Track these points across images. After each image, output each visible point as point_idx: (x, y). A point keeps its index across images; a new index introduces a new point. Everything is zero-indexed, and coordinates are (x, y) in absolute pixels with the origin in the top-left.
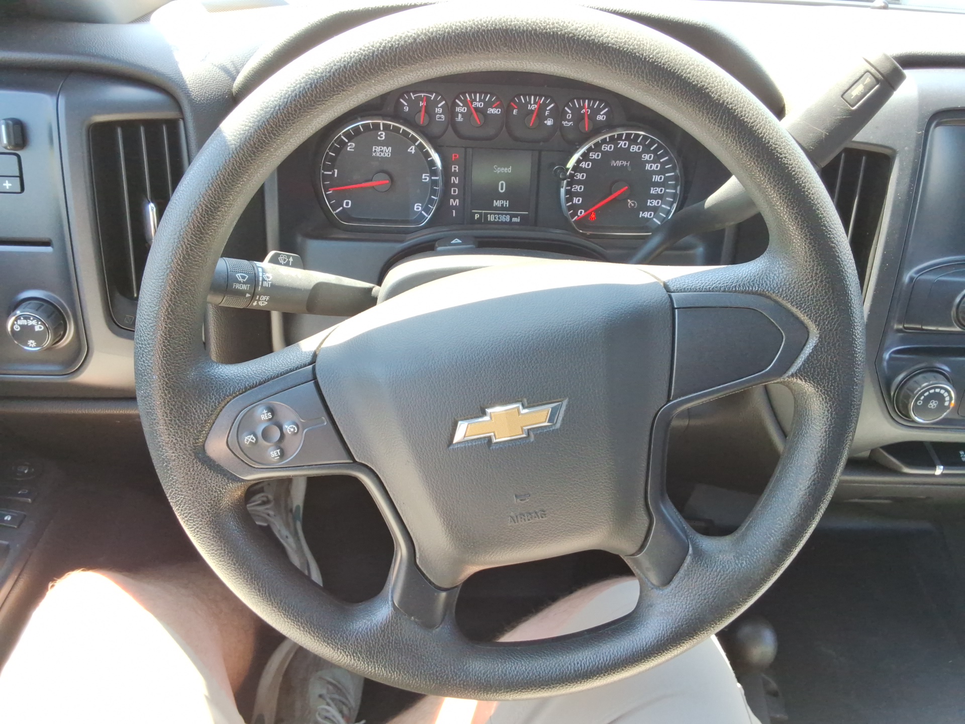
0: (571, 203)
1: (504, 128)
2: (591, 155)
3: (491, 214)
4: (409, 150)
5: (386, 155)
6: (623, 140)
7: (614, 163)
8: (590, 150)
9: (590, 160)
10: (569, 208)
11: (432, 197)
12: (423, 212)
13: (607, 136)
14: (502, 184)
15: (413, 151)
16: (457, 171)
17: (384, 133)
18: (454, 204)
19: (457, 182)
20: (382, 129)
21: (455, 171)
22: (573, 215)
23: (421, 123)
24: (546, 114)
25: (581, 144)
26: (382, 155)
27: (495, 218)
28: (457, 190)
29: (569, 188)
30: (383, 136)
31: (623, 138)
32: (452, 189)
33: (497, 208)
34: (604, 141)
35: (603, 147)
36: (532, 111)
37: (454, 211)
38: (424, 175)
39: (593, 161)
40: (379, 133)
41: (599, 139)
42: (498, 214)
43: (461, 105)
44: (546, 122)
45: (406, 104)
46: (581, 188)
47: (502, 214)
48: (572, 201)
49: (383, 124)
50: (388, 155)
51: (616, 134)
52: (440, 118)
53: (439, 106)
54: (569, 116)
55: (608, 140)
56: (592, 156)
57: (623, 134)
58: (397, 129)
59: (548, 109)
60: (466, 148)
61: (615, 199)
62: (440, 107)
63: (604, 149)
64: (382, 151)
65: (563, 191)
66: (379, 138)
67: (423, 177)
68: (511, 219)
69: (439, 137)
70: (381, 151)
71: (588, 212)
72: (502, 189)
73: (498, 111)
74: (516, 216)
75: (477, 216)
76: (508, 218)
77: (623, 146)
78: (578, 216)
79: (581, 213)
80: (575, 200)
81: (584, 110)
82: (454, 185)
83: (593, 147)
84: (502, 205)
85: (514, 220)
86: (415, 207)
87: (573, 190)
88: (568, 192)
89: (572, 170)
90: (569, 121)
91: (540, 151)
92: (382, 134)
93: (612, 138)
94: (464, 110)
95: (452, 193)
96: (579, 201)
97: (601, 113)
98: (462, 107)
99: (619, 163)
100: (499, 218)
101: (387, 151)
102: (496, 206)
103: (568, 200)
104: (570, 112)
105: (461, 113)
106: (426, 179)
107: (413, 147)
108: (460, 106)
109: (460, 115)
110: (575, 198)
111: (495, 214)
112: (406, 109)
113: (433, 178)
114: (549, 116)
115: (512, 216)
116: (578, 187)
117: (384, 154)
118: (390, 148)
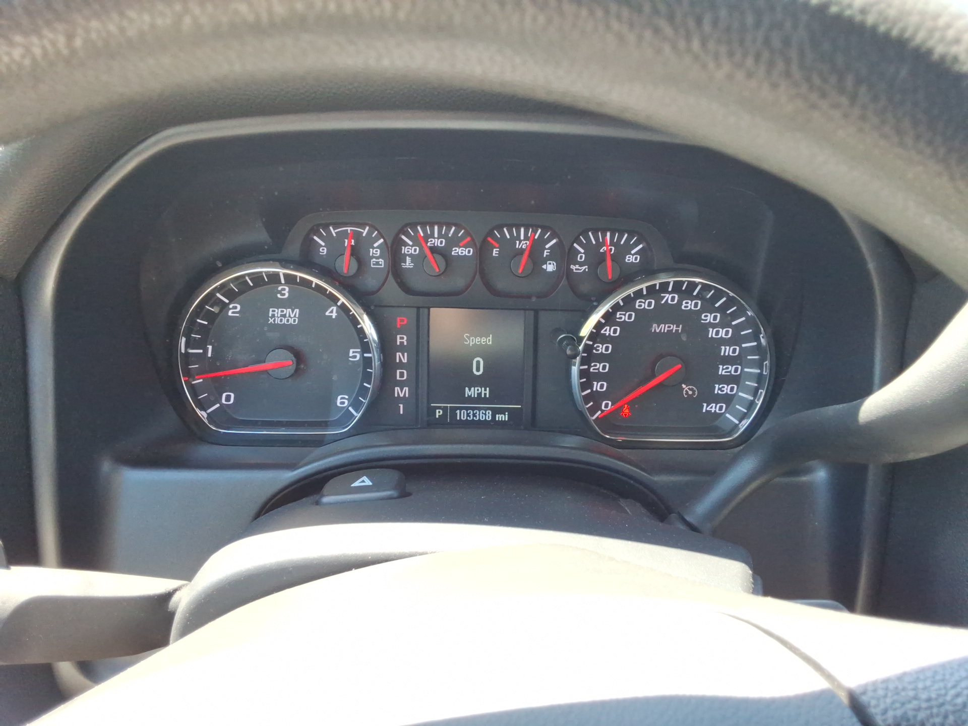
0: (589, 391)
1: (478, 277)
2: (618, 316)
3: (461, 409)
4: (327, 314)
5: (291, 321)
6: (670, 293)
7: (656, 328)
8: (616, 308)
9: (619, 324)
10: (587, 399)
11: (365, 384)
12: (350, 409)
13: (644, 286)
14: (478, 363)
15: (334, 315)
16: (405, 344)
17: (287, 289)
18: (402, 395)
19: (405, 360)
20: (283, 281)
21: (402, 343)
22: (593, 411)
23: (345, 271)
24: (545, 254)
25: (601, 298)
26: (284, 321)
27: (468, 415)
28: (405, 372)
29: (586, 367)
30: (286, 292)
31: (670, 289)
32: (398, 371)
33: (470, 400)
34: (639, 294)
35: (637, 304)
36: (521, 251)
37: (401, 406)
38: (351, 351)
39: (623, 325)
40: (280, 288)
41: (631, 291)
42: (473, 409)
43: (411, 243)
44: (544, 267)
45: (323, 244)
46: (604, 368)
47: (479, 409)
48: (592, 388)
49: (285, 275)
50: (294, 321)
51: (657, 282)
52: (377, 263)
53: (375, 245)
54: (581, 257)
55: (645, 293)
56: (621, 318)
57: (669, 283)
58: (306, 283)
59: (547, 246)
60: (418, 308)
61: (660, 385)
62: (377, 247)
63: (640, 306)
64: (284, 316)
65: (575, 370)
66: (279, 296)
67: (351, 354)
68: (494, 416)
69: (373, 293)
70: (282, 316)
71: (619, 404)
72: (478, 370)
73: (469, 252)
74: (502, 411)
75: (438, 413)
76: (489, 416)
77: (669, 302)
78: (603, 411)
79: (607, 405)
80: (596, 386)
81: (605, 248)
82: (401, 365)
83: (622, 304)
84: (479, 394)
85: (499, 417)
86: (339, 401)
87: (591, 370)
88: (582, 374)
89: (589, 339)
90: (581, 264)
91: (536, 312)
92: (284, 289)
93: (651, 289)
94: (415, 250)
95: (398, 378)
96: (602, 387)
97: (633, 252)
98: (412, 246)
99: (664, 328)
100: (474, 415)
101: (292, 316)
102: (470, 397)
103: (583, 387)
104: (582, 251)
105: (411, 255)
106: (355, 357)
107: (335, 308)
108: (409, 245)
109: (408, 259)
110: (595, 383)
111: (467, 409)
112: (324, 251)
113: (366, 355)
114: (550, 258)
115: (495, 412)
116: (600, 366)
117: (288, 321)
118: (297, 311)
